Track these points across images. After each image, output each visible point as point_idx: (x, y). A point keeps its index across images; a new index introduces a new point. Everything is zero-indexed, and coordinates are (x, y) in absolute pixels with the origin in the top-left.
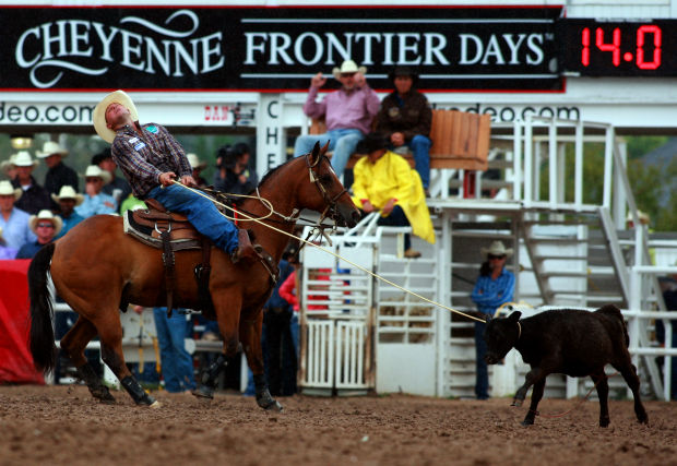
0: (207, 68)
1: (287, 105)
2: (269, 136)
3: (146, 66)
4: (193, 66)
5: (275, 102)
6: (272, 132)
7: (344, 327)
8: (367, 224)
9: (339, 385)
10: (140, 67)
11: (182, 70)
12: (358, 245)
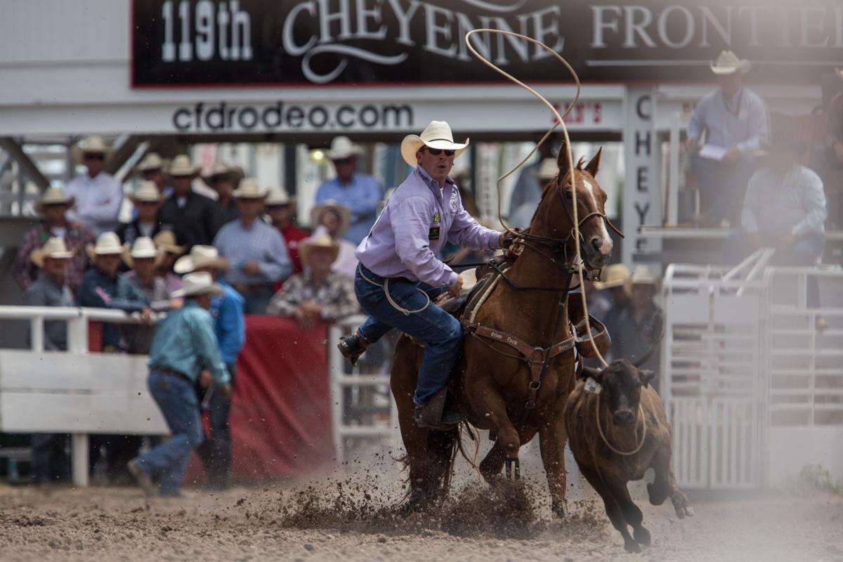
0: (540, 53)
1: (664, 102)
2: (638, 143)
3: (458, 52)
4: (522, 51)
5: (646, 98)
6: (643, 137)
7: (721, 406)
8: (754, 263)
9: (714, 484)
10: (450, 52)
11: (507, 57)
12: (739, 292)
